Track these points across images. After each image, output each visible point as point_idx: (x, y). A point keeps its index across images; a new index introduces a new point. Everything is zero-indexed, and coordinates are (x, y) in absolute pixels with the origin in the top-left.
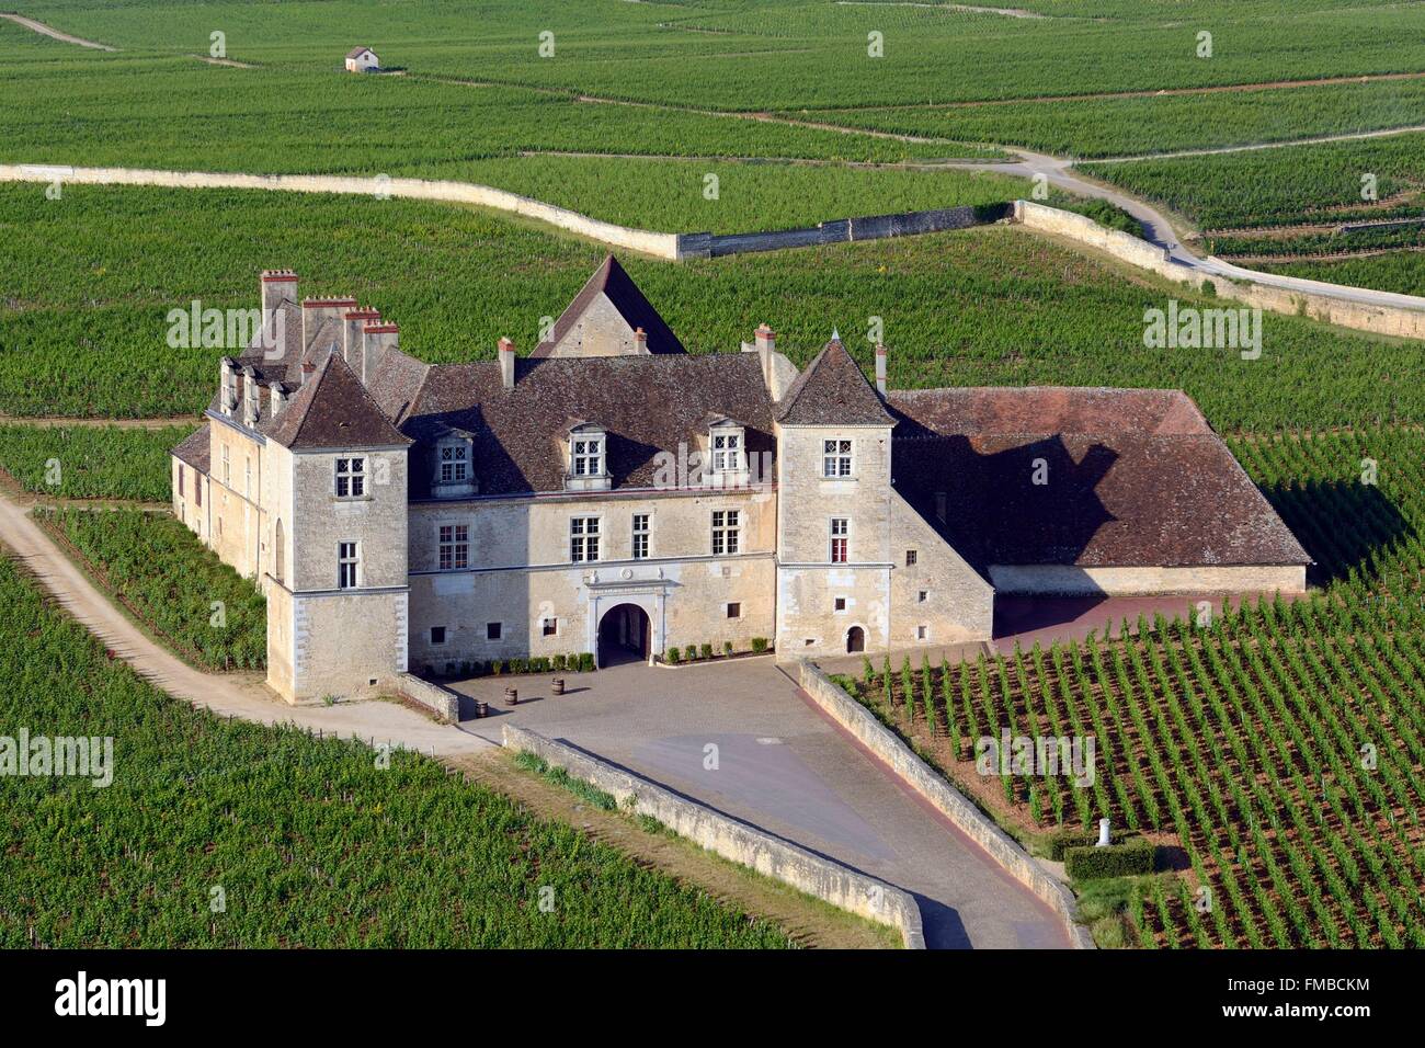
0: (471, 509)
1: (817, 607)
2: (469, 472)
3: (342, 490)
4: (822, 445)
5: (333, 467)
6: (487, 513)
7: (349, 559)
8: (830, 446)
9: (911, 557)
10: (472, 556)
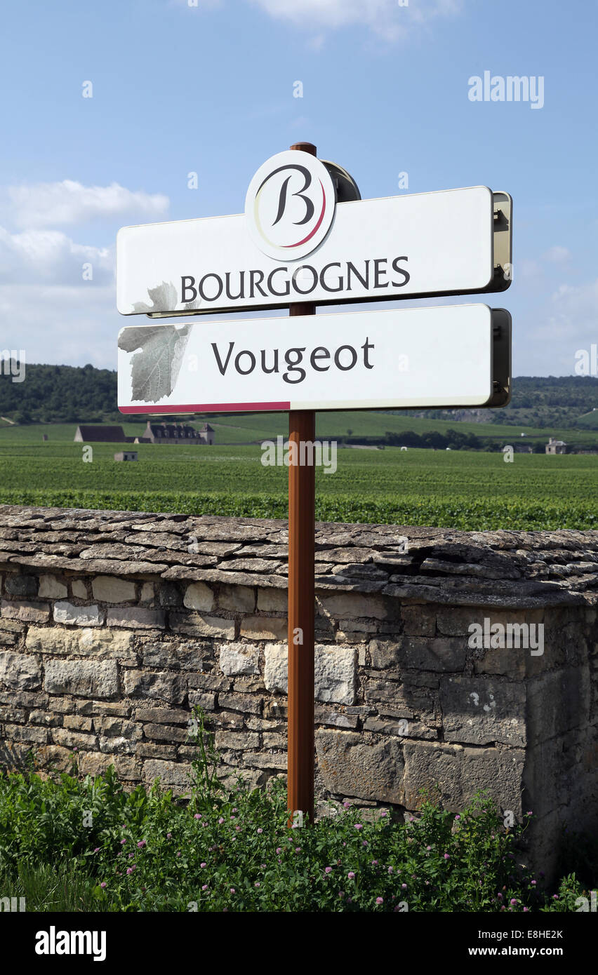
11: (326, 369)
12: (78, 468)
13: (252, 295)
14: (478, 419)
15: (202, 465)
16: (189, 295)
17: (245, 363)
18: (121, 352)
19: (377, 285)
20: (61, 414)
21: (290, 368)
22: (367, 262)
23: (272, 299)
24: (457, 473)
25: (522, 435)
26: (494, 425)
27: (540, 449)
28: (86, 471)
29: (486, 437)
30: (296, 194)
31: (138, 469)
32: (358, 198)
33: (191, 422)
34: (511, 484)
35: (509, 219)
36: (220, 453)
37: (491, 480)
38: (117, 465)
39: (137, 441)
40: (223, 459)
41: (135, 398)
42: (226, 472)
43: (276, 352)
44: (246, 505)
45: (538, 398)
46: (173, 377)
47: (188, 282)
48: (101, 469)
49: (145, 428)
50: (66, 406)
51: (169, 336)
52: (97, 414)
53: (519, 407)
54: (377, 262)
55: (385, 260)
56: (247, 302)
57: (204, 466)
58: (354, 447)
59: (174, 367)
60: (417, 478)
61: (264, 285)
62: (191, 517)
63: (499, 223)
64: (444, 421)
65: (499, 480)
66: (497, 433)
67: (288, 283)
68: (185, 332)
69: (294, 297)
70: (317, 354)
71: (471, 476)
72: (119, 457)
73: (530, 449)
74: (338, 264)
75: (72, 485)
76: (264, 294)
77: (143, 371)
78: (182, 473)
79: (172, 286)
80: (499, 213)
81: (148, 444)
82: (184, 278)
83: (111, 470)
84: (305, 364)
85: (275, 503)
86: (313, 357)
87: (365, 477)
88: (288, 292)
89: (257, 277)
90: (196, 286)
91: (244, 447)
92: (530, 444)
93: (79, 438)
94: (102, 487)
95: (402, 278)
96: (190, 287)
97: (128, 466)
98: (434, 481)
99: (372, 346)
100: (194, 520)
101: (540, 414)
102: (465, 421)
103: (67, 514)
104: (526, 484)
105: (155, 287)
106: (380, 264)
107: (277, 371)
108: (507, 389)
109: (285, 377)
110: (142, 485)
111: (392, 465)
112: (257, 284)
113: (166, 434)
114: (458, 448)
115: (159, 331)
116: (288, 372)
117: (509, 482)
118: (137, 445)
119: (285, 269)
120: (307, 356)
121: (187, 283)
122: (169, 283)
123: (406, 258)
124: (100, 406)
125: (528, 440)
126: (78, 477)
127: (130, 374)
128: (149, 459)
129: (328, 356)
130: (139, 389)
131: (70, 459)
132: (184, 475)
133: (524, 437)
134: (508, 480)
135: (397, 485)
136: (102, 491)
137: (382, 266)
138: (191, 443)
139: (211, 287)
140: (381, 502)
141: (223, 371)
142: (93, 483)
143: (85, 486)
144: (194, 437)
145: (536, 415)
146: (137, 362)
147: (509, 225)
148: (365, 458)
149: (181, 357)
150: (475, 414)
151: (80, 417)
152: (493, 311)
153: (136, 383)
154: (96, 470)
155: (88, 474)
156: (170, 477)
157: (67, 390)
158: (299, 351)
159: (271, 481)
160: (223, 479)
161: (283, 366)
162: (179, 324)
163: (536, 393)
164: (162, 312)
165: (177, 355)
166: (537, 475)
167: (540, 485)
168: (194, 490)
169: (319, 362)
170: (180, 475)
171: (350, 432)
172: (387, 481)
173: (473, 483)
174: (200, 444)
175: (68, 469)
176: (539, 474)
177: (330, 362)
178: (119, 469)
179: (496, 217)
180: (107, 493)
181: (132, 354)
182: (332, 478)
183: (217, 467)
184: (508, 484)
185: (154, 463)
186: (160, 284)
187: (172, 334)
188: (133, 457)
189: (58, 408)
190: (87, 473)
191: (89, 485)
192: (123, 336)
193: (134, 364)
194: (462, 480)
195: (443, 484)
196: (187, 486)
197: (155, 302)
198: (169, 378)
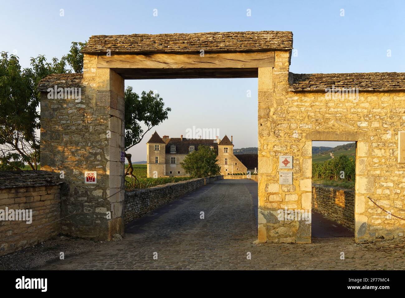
0: (176, 155)
1: (223, 170)
2: (175, 150)
3: (156, 149)
4: (224, 148)
5: (154, 146)
6: (178, 156)
7: (157, 159)
8: (225, 148)
9: (236, 164)
10: (176, 162)
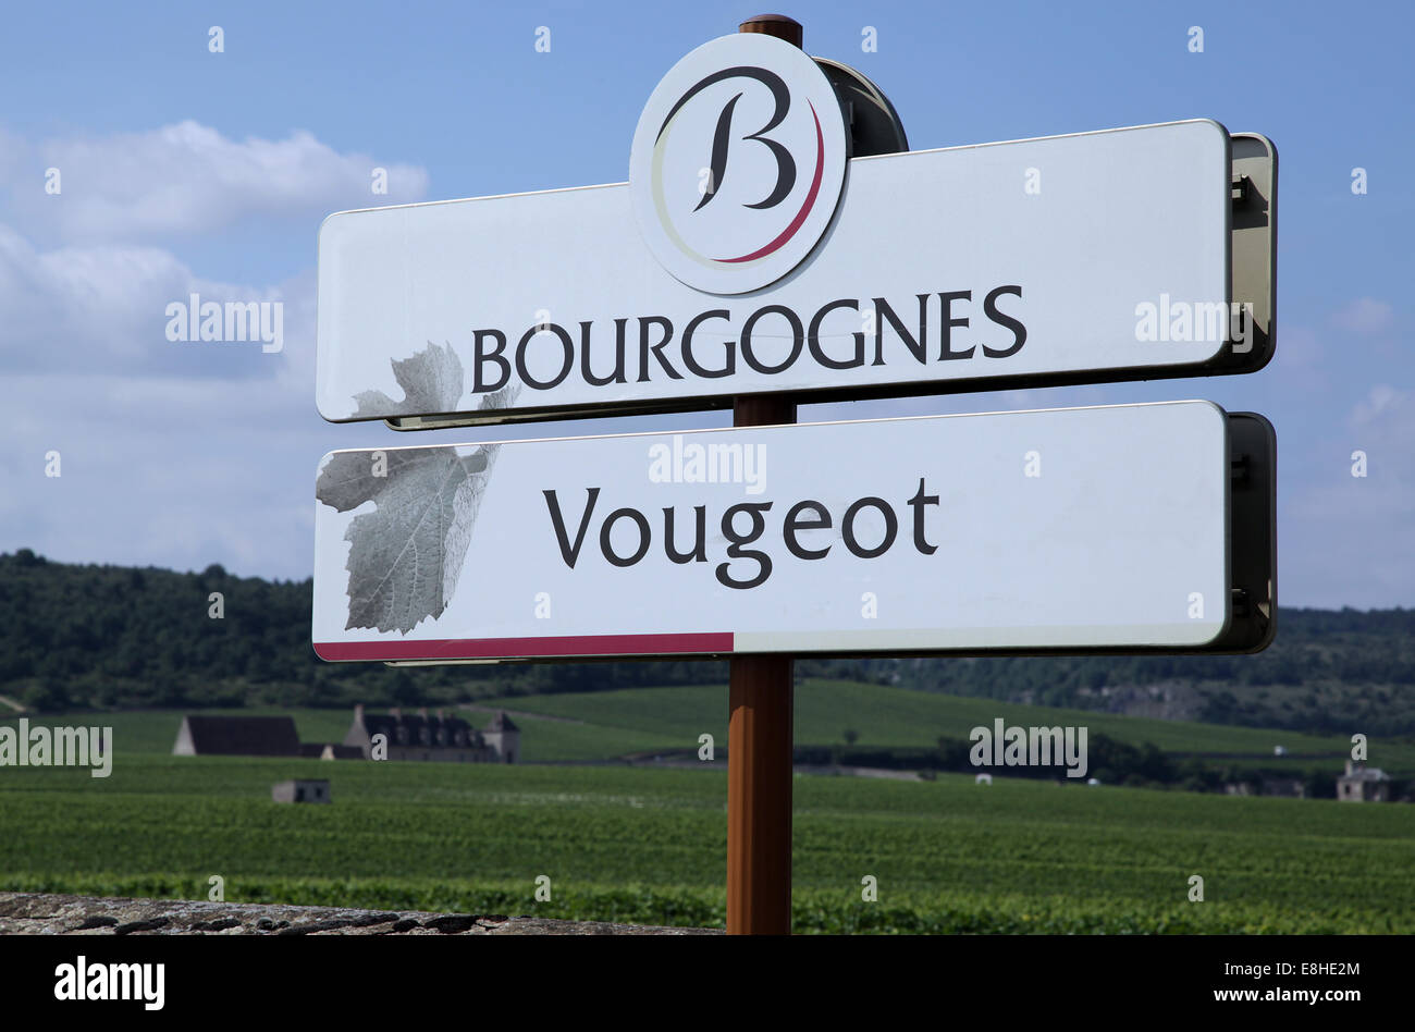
11: (822, 554)
12: (179, 819)
13: (644, 377)
14: (1167, 708)
15: (489, 812)
16: (492, 372)
17: (625, 538)
18: (325, 514)
19: (947, 354)
20: (144, 686)
21: (734, 552)
22: (923, 299)
23: (693, 386)
24: (1116, 842)
25: (1278, 750)
26: (1207, 726)
27: (1324, 787)
28: (200, 829)
29: (1186, 755)
30: (752, 137)
31: (329, 824)
32: (901, 147)
33: (463, 707)
34: (1252, 874)
35: (1268, 198)
36: (532, 784)
37: (1202, 861)
38: (279, 811)
39: (328, 754)
40: (542, 798)
41: (354, 622)
42: (546, 831)
43: (701, 512)
44: (598, 910)
45: (1315, 661)
46: (449, 572)
47: (490, 345)
48: (239, 821)
49: (350, 723)
50: (156, 667)
51: (442, 473)
52: (232, 686)
53: (1268, 683)
54: (946, 299)
55: (967, 295)
56: (631, 391)
57: (493, 816)
58: (862, 772)
59: (451, 549)
60: (1017, 853)
61: (673, 352)
62: (480, 921)
63: (1245, 207)
64: (1081, 713)
65: (1222, 862)
66: (1212, 746)
67: (730, 347)
68: (480, 462)
69: (746, 381)
70: (801, 517)
71: (1151, 850)
72: (284, 793)
73: (1298, 787)
74: (853, 304)
75: (165, 863)
76: (673, 374)
77: (375, 556)
78: (438, 834)
79: (451, 352)
80: (1246, 184)
81: (356, 762)
82: (479, 335)
83: (262, 826)
84: (771, 542)
85: (670, 908)
86: (790, 525)
87: (887, 847)
88: (730, 370)
89: (656, 333)
90: (509, 354)
91: (592, 770)
92: (1298, 776)
93: (184, 747)
94: (240, 868)
95: (1006, 338)
96: (495, 357)
97: (305, 817)
98: (1060, 861)
99: (935, 500)
100: (488, 929)
101: (1322, 699)
102: (1133, 713)
103: (173, 914)
104: (1289, 874)
105: (411, 356)
106: (954, 303)
107: (702, 558)
108: (1265, 610)
109: (722, 573)
110: (340, 862)
111: (956, 820)
112: (657, 350)
113: (400, 737)
114: (1117, 780)
115: (417, 460)
116: (728, 559)
117: (1248, 868)
118: (327, 764)
119: (725, 314)
120: (774, 521)
121: (488, 346)
122: (444, 347)
123: (1016, 290)
124: (240, 667)
125: (1294, 765)
126: (180, 843)
127: (345, 563)
128: (357, 799)
129: (826, 522)
130: (365, 600)
131: (161, 798)
132: (442, 837)
133: (1282, 756)
134: (1244, 864)
135: (967, 867)
136: (240, 876)
137: (958, 309)
138: (462, 759)
139: (545, 358)
140: (930, 908)
141: (570, 557)
142: (217, 858)
143: (197, 865)
144: (468, 744)
145: (1312, 702)
146: (361, 537)
147: (1269, 213)
148: (889, 801)
149: (470, 523)
150: (1160, 698)
151: (191, 695)
152: (1232, 419)
153: (358, 586)
154: (226, 825)
155: (206, 836)
156: (407, 844)
157: (158, 629)
158: (756, 510)
159: (658, 854)
160: (538, 849)
161: (717, 548)
162: (465, 444)
163: (1310, 647)
164: (425, 416)
165: (460, 517)
166: (1317, 853)
167: (1327, 877)
168: (469, 874)
169: (805, 539)
170: (432, 839)
171: (851, 736)
172: (942, 859)
173: (1156, 868)
174: (485, 761)
175: (156, 822)
176: (1324, 849)
177: (831, 537)
178: (283, 824)
179: (1237, 193)
180: (253, 882)
181: (350, 515)
182: (808, 849)
183: (525, 819)
184: (1244, 873)
185: (370, 809)
186: (422, 348)
187: (448, 467)
188: (319, 793)
189: (135, 671)
190: (205, 832)
191: (207, 862)
192: (329, 473)
193: (353, 540)
194: (1129, 859)
195: (1080, 870)
196: (451, 865)
197: (410, 391)
198: (439, 573)
